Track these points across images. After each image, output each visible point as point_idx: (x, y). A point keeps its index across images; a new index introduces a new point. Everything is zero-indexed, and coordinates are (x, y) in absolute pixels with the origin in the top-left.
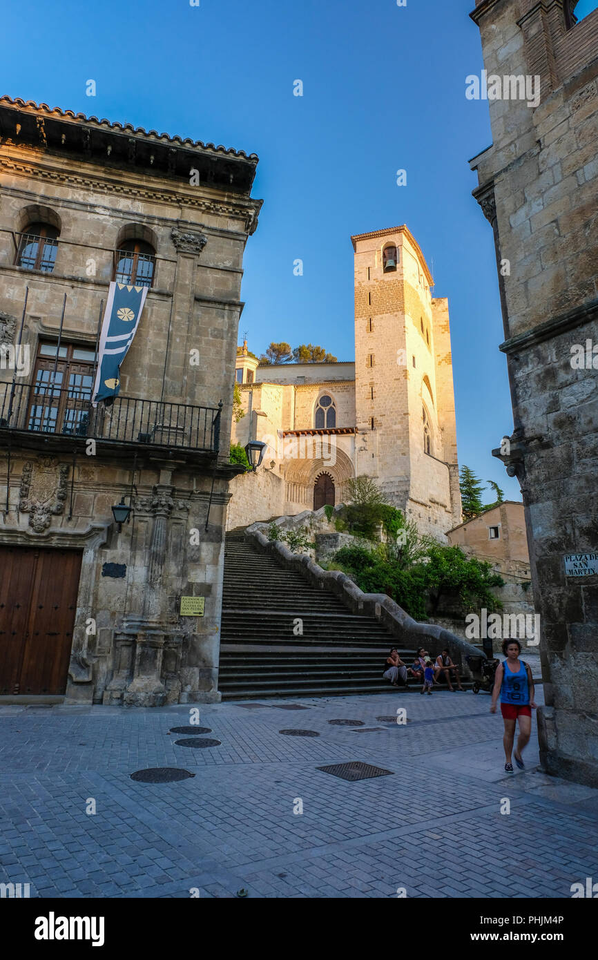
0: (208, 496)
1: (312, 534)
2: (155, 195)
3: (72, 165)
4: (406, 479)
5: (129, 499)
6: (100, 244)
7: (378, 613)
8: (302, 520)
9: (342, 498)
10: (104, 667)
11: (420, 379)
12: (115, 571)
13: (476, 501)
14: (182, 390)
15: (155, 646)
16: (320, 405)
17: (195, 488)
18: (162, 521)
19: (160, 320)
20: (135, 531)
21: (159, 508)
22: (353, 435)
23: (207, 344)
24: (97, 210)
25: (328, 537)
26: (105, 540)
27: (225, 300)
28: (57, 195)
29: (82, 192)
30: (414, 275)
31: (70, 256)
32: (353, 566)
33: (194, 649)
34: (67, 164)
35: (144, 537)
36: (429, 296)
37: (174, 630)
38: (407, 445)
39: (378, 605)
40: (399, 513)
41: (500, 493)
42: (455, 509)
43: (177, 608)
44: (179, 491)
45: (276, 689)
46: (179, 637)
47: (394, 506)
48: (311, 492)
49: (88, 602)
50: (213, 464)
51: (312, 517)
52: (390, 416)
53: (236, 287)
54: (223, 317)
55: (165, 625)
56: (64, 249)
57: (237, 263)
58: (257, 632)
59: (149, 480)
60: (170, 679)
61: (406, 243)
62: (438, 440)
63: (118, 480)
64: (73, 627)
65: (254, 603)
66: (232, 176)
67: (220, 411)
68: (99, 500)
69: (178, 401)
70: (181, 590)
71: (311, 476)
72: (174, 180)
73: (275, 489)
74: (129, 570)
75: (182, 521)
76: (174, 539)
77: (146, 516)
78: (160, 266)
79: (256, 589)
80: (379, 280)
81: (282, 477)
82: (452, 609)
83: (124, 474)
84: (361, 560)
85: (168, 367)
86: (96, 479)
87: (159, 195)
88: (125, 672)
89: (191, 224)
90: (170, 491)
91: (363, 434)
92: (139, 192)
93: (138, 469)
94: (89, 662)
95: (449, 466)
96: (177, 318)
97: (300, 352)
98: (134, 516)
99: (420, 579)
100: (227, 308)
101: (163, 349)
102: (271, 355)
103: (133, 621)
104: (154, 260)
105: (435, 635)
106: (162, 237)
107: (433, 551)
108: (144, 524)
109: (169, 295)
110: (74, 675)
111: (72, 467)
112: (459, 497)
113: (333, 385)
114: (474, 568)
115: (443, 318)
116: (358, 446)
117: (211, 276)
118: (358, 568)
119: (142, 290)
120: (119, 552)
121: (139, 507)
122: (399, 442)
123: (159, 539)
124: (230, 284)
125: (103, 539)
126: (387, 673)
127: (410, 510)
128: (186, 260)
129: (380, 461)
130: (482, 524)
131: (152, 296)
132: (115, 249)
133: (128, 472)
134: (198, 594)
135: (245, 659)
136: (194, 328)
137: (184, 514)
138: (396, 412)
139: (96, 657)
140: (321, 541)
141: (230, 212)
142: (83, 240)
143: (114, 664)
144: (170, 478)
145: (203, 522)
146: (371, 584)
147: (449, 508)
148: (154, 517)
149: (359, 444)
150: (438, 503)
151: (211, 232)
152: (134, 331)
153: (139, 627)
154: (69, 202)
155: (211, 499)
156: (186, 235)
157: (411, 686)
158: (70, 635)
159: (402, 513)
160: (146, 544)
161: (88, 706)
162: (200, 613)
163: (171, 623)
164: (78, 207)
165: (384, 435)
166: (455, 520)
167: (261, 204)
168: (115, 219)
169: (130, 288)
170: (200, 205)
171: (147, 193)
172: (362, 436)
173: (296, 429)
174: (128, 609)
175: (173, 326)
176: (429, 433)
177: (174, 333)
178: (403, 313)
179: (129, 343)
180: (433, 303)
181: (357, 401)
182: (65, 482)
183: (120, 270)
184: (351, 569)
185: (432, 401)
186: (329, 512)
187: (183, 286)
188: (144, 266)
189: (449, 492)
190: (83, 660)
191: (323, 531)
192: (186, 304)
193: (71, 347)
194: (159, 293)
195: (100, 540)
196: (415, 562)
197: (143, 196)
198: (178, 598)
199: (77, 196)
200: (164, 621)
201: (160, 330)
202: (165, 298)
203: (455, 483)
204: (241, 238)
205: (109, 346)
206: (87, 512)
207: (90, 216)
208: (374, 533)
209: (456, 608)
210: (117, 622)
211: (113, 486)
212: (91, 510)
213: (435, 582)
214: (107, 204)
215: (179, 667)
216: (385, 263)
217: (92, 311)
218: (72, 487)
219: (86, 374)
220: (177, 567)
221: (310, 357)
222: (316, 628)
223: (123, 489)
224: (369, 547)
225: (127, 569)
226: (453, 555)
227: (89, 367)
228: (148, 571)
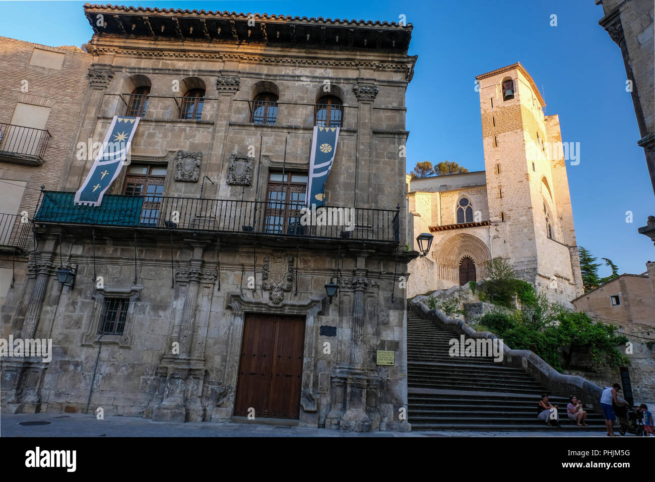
0: (392, 276)
1: (461, 304)
2: (340, 63)
3: (284, 51)
4: (534, 259)
5: (336, 279)
6: (305, 102)
7: (525, 366)
8: (453, 293)
9: (482, 276)
10: (325, 401)
11: (540, 180)
12: (329, 331)
13: (593, 275)
14: (368, 199)
15: (361, 387)
16: (460, 206)
17: (382, 270)
18: (360, 295)
19: (349, 150)
20: (341, 302)
21: (358, 286)
22: (488, 226)
23: (384, 164)
24: (302, 79)
25: (474, 305)
26: (321, 309)
27: (395, 131)
28: (275, 73)
29: (291, 68)
30: (528, 100)
31: (286, 112)
32: (496, 328)
33: (388, 390)
34: (281, 51)
35: (348, 307)
36: (542, 115)
37: (373, 375)
38: (533, 232)
39: (524, 359)
40: (530, 286)
41: (614, 268)
42: (577, 281)
43: (374, 359)
44: (371, 272)
45: (452, 423)
46: (377, 381)
47: (525, 281)
48: (457, 272)
49: (311, 354)
50: (395, 252)
51: (460, 290)
52: (516, 210)
53: (402, 120)
54: (394, 143)
55: (366, 371)
56: (282, 108)
57: (401, 103)
58: (430, 378)
59: (349, 265)
60: (372, 412)
61: (520, 76)
62: (558, 227)
63: (327, 266)
64: (301, 372)
65: (424, 356)
66: (394, 42)
67: (398, 212)
68: (315, 281)
69: (366, 206)
70: (377, 346)
71: (456, 259)
72: (353, 51)
73: (430, 270)
74: (339, 331)
75: (374, 295)
76: (369, 308)
77: (349, 292)
78: (346, 112)
79: (424, 346)
80: (500, 107)
81: (434, 261)
82: (583, 363)
83: (331, 262)
84: (502, 323)
85: (358, 183)
86: (312, 266)
87: (343, 63)
88: (340, 406)
89: (367, 79)
90: (365, 273)
91: (496, 225)
92: (329, 62)
93: (341, 257)
94: (314, 397)
95: (569, 247)
96: (362, 147)
97: (439, 167)
98: (340, 292)
99: (553, 339)
100: (396, 136)
101: (353, 170)
102: (418, 172)
103: (343, 368)
104: (342, 109)
105: (578, 385)
106: (347, 91)
107: (563, 316)
108: (347, 297)
109: (355, 132)
110: (304, 406)
111: (295, 258)
112: (579, 272)
113: (469, 190)
114: (601, 330)
115: (555, 130)
116: (492, 235)
117: (383, 114)
118: (500, 330)
119: (336, 130)
120: (331, 318)
121: (344, 285)
122: (526, 230)
123: (359, 308)
124: (398, 119)
125: (319, 308)
126: (541, 414)
127: (539, 283)
128: (365, 105)
129: (511, 245)
130: (603, 294)
131: (343, 133)
132: (315, 104)
133: (334, 260)
134: (389, 349)
135: (425, 399)
136: (374, 153)
137: (375, 290)
138: (521, 207)
139: (319, 393)
140: (468, 309)
141: (394, 68)
142: (294, 100)
143: (332, 399)
144: (364, 263)
145: (390, 294)
146: (513, 342)
147: (572, 281)
148: (354, 292)
149: (493, 233)
150: (562, 278)
151: (381, 84)
152: (332, 159)
153: (347, 373)
154: (284, 76)
155: (395, 277)
156: (364, 88)
157: (562, 426)
158: (300, 377)
159: (533, 286)
160: (350, 312)
161: (315, 429)
162: (391, 363)
163: (370, 370)
164: (289, 78)
165: (513, 225)
166: (579, 290)
167: (416, 59)
168: (314, 83)
169: (327, 129)
170: (372, 66)
171: (334, 63)
172: (495, 227)
173: (443, 225)
174: (339, 359)
175: (359, 153)
176: (550, 221)
177: (360, 158)
178: (522, 130)
179: (330, 168)
180: (546, 120)
181: (488, 200)
182: (291, 268)
183: (320, 118)
184: (495, 330)
185: (551, 196)
186: (474, 286)
187: (364, 124)
188: (335, 114)
189: (571, 268)
190: (310, 395)
191: (469, 301)
192: (367, 137)
193: (290, 174)
194: (347, 131)
195: (317, 309)
196: (547, 325)
197: (332, 65)
198: (375, 352)
199: (288, 71)
200: (365, 368)
201: (350, 157)
202: (352, 134)
203: (575, 260)
204: (403, 85)
205: (316, 171)
206: (307, 289)
207: (297, 83)
208: (511, 302)
209: (586, 362)
210: (332, 369)
211: (325, 270)
212: (310, 288)
213: (567, 341)
214: (308, 74)
215: (378, 403)
216: (504, 94)
217: (303, 148)
218: (297, 272)
219: (301, 192)
220: (373, 328)
221: (448, 170)
222: (475, 376)
223: (332, 272)
224: (508, 313)
225: (337, 330)
226: (581, 319)
227: (302, 187)
228: (352, 331)
